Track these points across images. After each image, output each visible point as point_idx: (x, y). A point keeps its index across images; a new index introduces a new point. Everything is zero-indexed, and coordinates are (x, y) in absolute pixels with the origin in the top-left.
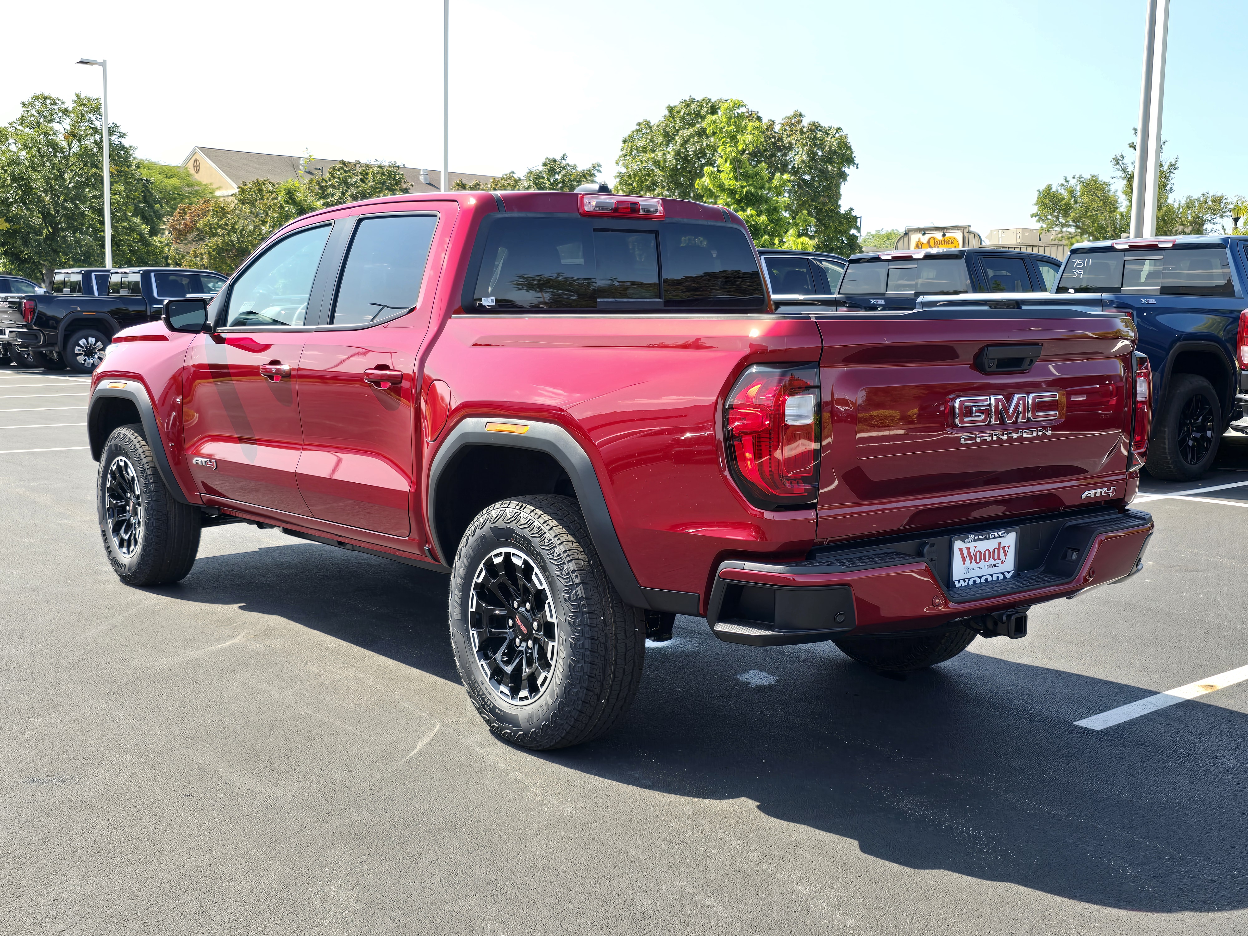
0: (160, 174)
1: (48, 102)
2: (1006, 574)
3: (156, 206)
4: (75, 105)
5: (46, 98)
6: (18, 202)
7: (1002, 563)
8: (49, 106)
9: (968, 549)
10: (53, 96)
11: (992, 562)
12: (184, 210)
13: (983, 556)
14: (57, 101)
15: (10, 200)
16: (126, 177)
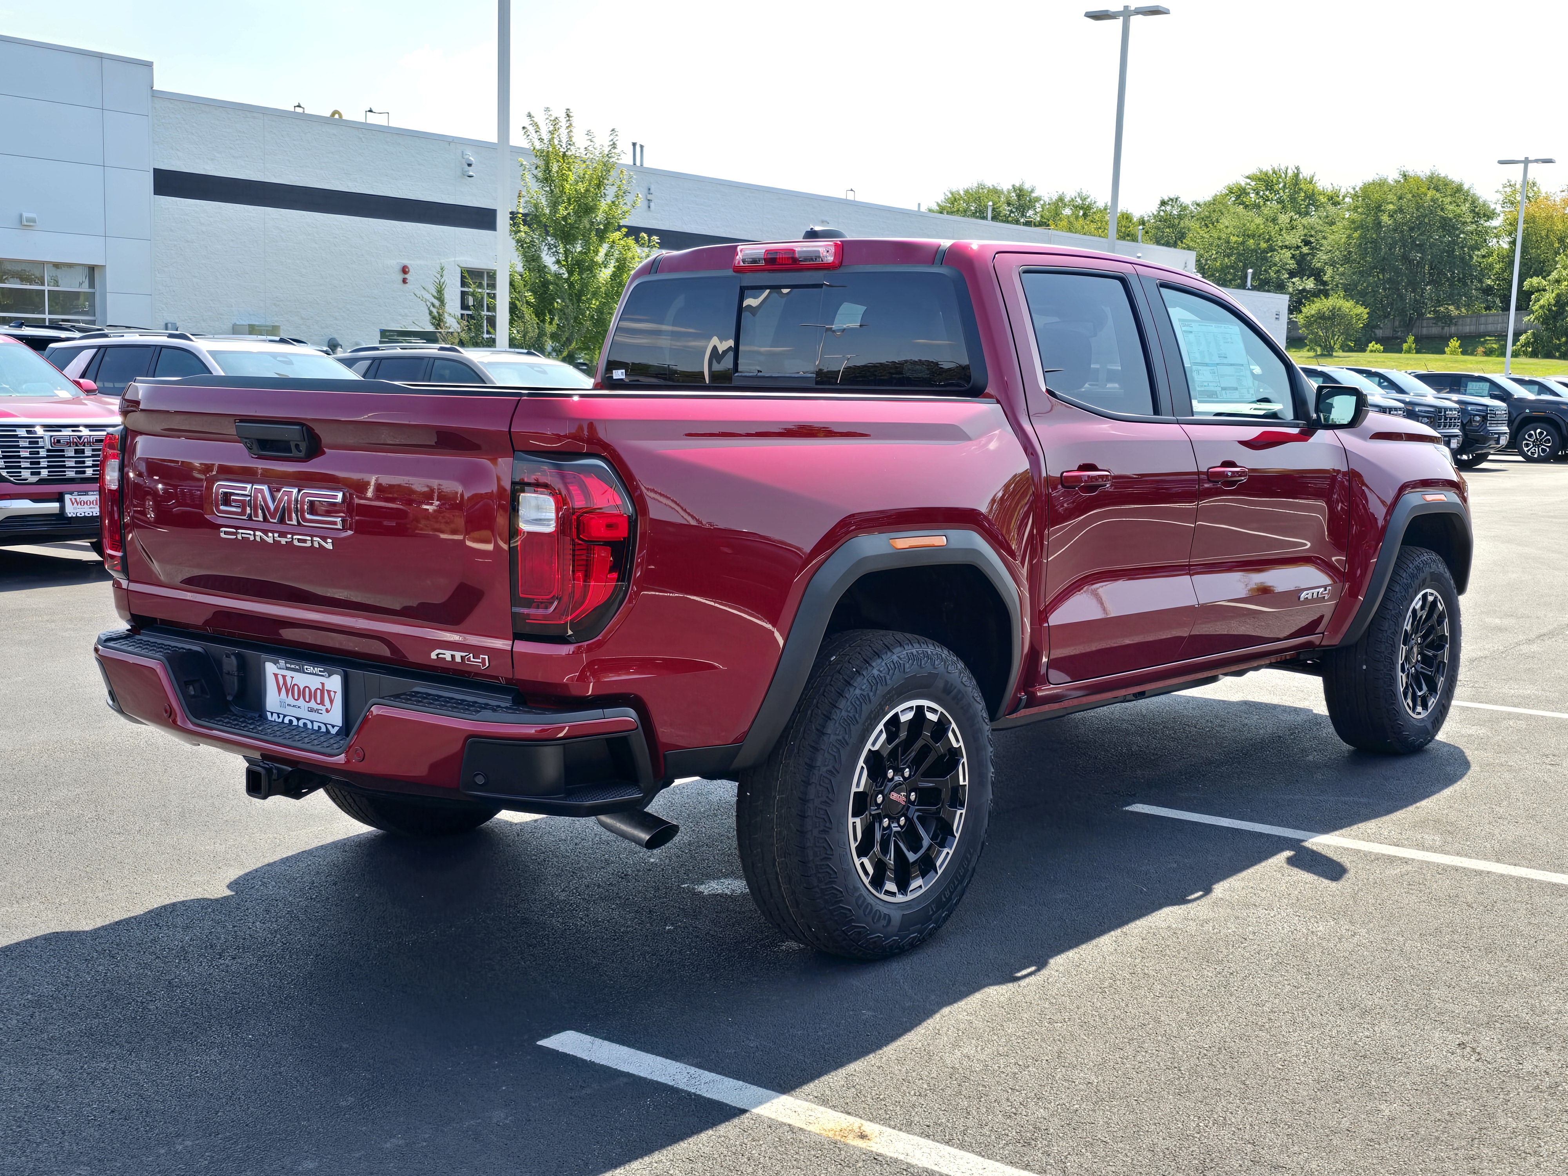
2: (330, 727)
7: (327, 711)
9: (284, 677)
11: (313, 704)
13: (302, 693)
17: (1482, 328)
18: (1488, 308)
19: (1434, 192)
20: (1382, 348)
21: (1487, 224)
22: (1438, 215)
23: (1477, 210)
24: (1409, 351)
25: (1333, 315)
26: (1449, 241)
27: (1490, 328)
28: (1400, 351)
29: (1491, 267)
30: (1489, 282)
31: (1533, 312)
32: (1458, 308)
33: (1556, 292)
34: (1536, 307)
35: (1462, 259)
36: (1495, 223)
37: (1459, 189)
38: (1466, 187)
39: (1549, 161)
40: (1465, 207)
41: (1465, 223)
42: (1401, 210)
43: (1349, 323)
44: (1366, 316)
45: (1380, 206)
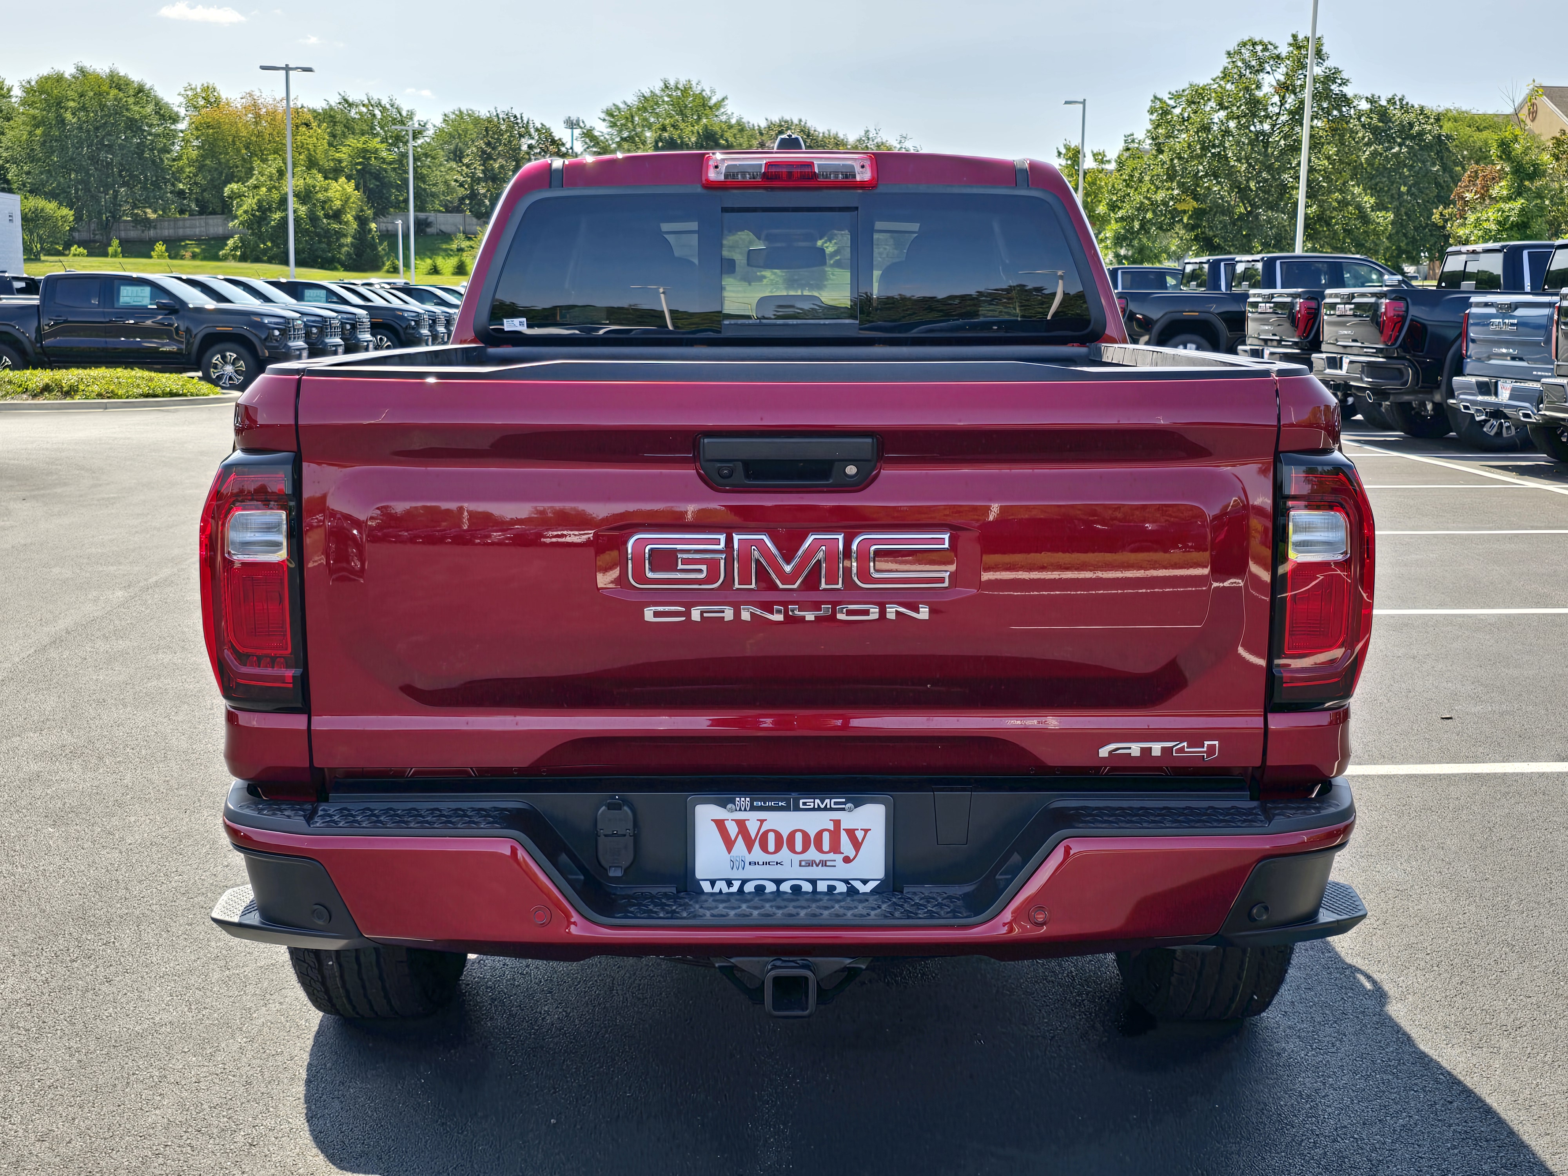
0: (1470, 126)
1: (1259, 48)
3: (1457, 169)
4: (1291, 48)
5: (1254, 44)
6: (1210, 176)
8: (1261, 54)
9: (741, 824)
10: (1266, 41)
11: (812, 854)
12: (1476, 172)
14: (1270, 47)
15: (1201, 174)
16: (1342, 136)
17: (181, 232)
18: (182, 212)
19: (116, 91)
20: (85, 251)
21: (173, 127)
22: (123, 116)
23: (162, 112)
24: (115, 255)
25: (36, 216)
26: (138, 143)
27: (189, 232)
28: (106, 255)
29: (181, 170)
30: (181, 186)
31: (236, 217)
32: (155, 211)
33: (257, 198)
34: (240, 212)
35: (154, 162)
36: (182, 126)
37: (140, 90)
38: (147, 86)
39: (309, 70)
40: (150, 109)
41: (150, 126)
42: (84, 108)
43: (54, 226)
44: (72, 219)
45: (61, 102)
